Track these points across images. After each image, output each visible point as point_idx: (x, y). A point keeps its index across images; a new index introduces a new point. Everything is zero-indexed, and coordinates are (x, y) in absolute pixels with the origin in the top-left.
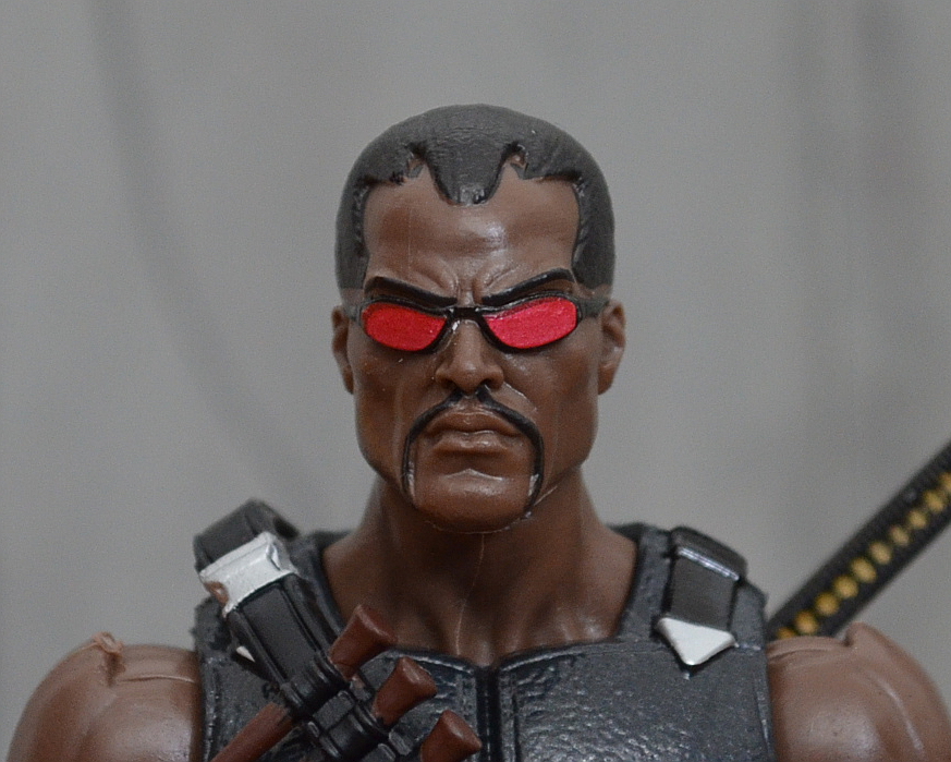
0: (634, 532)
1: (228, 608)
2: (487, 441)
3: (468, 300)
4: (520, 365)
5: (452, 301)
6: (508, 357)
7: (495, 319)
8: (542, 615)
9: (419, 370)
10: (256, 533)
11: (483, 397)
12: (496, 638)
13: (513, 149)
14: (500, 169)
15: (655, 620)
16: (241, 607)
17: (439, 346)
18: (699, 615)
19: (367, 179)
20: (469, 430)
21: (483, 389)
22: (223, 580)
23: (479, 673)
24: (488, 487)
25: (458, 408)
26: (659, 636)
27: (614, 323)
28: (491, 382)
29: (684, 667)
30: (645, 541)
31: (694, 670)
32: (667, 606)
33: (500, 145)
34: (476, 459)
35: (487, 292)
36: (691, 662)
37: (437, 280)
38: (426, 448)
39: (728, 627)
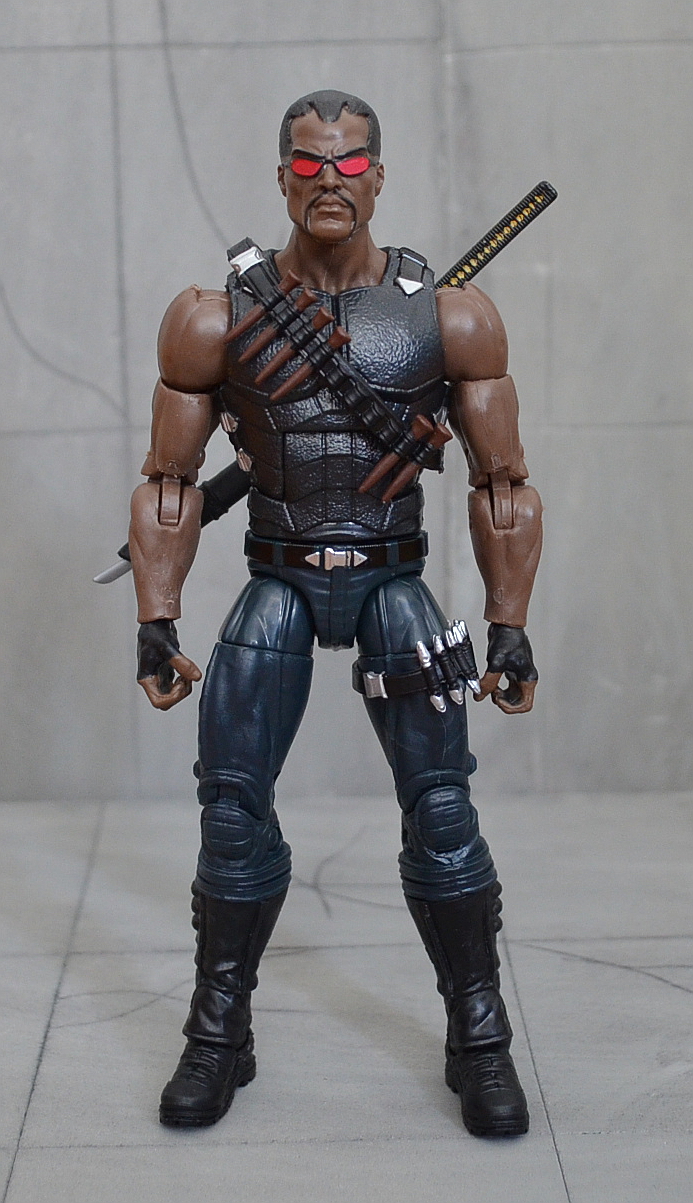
0: (386, 250)
1: (241, 273)
2: (336, 209)
3: (329, 157)
4: (348, 181)
5: (324, 157)
6: (344, 178)
7: (339, 164)
8: (354, 277)
9: (311, 183)
10: (250, 247)
11: (335, 192)
12: (338, 285)
13: (345, 104)
14: (341, 110)
15: (395, 280)
16: (245, 273)
17: (318, 174)
18: (411, 277)
19: (291, 116)
20: (330, 205)
21: (335, 189)
22: (238, 263)
23: (331, 297)
24: (336, 226)
25: (326, 196)
26: (396, 284)
27: (380, 171)
28: (337, 187)
29: (406, 294)
30: (390, 252)
31: (410, 296)
32: (399, 274)
33: (341, 102)
34: (332, 215)
35: (336, 155)
36: (408, 293)
37: (318, 150)
38: (314, 211)
39: (421, 282)
